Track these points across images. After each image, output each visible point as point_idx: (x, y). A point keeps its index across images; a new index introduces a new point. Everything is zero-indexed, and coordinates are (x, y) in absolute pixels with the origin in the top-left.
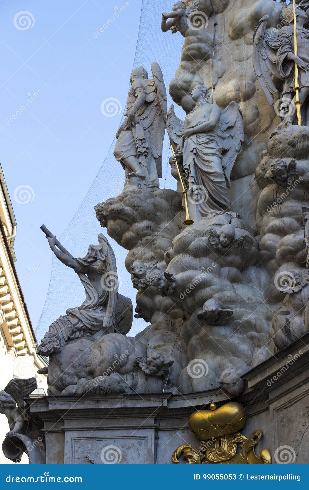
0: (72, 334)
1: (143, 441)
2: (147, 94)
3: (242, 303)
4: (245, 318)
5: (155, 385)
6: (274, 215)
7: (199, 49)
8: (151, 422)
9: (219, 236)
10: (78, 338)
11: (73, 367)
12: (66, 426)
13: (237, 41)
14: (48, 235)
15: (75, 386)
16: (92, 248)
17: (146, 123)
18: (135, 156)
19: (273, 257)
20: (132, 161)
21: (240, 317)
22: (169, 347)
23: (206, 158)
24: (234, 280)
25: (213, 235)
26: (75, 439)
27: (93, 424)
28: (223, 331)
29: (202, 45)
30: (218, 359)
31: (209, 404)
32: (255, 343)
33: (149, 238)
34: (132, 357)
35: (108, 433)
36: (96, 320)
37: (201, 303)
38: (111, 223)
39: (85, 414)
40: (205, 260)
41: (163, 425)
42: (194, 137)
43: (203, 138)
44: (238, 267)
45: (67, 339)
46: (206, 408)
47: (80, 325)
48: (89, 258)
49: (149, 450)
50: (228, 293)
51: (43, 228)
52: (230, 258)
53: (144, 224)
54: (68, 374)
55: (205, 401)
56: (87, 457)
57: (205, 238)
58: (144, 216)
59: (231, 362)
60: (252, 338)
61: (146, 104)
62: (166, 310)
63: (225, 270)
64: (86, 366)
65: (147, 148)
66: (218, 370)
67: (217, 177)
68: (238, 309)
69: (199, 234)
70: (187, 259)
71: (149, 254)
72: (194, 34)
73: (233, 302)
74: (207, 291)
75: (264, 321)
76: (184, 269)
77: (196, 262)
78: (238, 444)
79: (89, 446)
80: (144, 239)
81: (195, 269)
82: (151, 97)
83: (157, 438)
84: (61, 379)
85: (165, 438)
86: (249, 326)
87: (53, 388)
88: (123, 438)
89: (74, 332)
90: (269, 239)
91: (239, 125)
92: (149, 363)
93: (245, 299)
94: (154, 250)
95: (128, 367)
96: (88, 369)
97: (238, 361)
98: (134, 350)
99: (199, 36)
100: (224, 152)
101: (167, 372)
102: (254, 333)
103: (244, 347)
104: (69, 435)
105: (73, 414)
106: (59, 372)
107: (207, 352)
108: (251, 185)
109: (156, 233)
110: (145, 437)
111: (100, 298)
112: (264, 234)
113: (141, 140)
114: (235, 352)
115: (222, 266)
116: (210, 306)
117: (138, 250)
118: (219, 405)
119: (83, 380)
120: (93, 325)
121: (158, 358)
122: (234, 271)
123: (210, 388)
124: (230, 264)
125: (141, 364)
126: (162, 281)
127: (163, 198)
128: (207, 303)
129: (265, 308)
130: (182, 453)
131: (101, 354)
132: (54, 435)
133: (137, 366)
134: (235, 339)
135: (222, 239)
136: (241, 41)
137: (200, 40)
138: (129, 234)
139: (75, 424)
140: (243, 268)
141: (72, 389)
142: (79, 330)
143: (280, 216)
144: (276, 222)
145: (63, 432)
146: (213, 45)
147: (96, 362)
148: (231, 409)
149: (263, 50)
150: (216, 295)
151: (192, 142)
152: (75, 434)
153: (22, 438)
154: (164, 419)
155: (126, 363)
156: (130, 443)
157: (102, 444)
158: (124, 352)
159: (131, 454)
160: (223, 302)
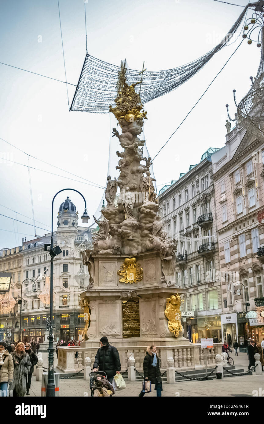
4: (137, 240)
5: (116, 252)
7: (124, 175)
8: (116, 260)
13: (133, 174)
14: (94, 217)
17: (112, 191)
19: (143, 228)
20: (110, 200)
21: (136, 240)
22: (119, 244)
23: (130, 205)
24: (135, 232)
27: (105, 260)
28: (132, 242)
29: (125, 174)
30: (131, 248)
34: (112, 246)
35: (108, 262)
37: (129, 237)
39: (103, 258)
40: (130, 228)
46: (128, 258)
47: (100, 238)
49: (116, 266)
50: (134, 235)
51: (93, 216)
53: (113, 216)
54: (99, 249)
55: (128, 256)
56: (104, 266)
57: (131, 224)
58: (113, 214)
59: (133, 249)
60: (138, 244)
61: (113, 187)
65: (113, 197)
66: (131, 250)
67: (132, 210)
69: (129, 223)
70: (126, 227)
71: (114, 222)
72: (123, 171)
73: (135, 237)
74: (130, 234)
75: (141, 241)
76: (126, 229)
77: (128, 228)
78: (135, 266)
79: (104, 264)
80: (113, 219)
81: (128, 230)
82: (114, 185)
83: (117, 263)
85: (119, 263)
86: (138, 242)
87: (95, 251)
89: (99, 239)
90: (143, 224)
92: (116, 247)
93: (137, 236)
96: (103, 248)
97: (136, 249)
102: (138, 243)
103: (136, 246)
105: (101, 258)
106: (97, 248)
107: (128, 246)
109: (116, 218)
110: (115, 263)
111: (104, 232)
114: (134, 247)
115: (133, 229)
116: (131, 238)
117: (112, 221)
118: (131, 258)
119: (102, 250)
123: (128, 253)
125: (114, 247)
126: (121, 231)
127: (117, 210)
128: (130, 237)
129: (141, 238)
130: (122, 266)
131: (106, 245)
132: (96, 261)
134: (135, 244)
136: (134, 175)
137: (125, 173)
138: (110, 217)
139: (101, 260)
140: (136, 229)
141: (101, 252)
143: (145, 220)
144: (144, 221)
145: (98, 261)
146: (127, 174)
148: (134, 259)
150: (132, 235)
152: (101, 262)
153: (90, 262)
154: (119, 259)
155: (111, 247)
156: (112, 264)
157: (106, 264)
158: (111, 245)
159: (112, 266)
160: (133, 237)
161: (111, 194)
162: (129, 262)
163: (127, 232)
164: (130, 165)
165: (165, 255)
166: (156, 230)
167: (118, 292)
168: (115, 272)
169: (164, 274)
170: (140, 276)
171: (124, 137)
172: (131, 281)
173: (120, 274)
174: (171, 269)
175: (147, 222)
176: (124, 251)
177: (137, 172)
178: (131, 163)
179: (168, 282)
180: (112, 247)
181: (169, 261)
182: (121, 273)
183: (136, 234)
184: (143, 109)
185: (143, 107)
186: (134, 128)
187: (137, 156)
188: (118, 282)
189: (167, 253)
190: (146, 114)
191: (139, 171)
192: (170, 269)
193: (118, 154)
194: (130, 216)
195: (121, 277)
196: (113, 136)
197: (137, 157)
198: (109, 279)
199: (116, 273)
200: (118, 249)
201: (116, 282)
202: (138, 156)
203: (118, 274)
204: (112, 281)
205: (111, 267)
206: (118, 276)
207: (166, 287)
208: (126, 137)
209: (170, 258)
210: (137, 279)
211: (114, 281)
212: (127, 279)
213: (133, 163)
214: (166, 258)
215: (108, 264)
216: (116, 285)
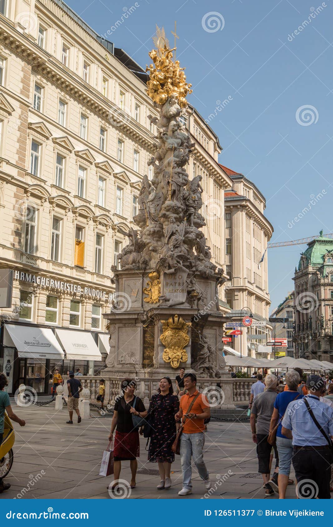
8: (141, 275)
10: (127, 254)
11: (124, 262)
21: (159, 250)
24: (157, 241)
27: (129, 276)
31: (152, 272)
34: (138, 259)
35: (132, 278)
40: (150, 237)
41: (144, 276)
42: (149, 203)
45: (124, 254)
49: (141, 282)
50: (155, 245)
56: (128, 284)
63: (155, 239)
64: (127, 262)
67: (153, 214)
73: (157, 246)
74: (150, 245)
77: (148, 237)
78: (158, 281)
79: (128, 282)
83: (143, 279)
87: (122, 268)
88: (135, 280)
89: (126, 252)
100: (158, 205)
101: (147, 262)
105: (124, 274)
110: (140, 279)
118: (154, 272)
119: (127, 266)
122: (157, 238)
124: (156, 237)
128: (150, 248)
133: (139, 262)
139: (125, 277)
141: (126, 268)
142: (128, 252)
145: (122, 278)
147: (130, 261)
150: (153, 245)
152: (125, 279)
156: (137, 281)
157: (131, 280)
158: (135, 258)
159: (137, 283)
163: (146, 241)
167: (135, 314)
168: (139, 290)
169: (168, 291)
172: (154, 301)
173: (146, 292)
174: (180, 285)
180: (137, 261)
183: (160, 243)
188: (143, 302)
189: (169, 263)
192: (177, 284)
195: (146, 296)
198: (133, 298)
199: (141, 291)
201: (141, 302)
203: (143, 292)
204: (136, 301)
205: (135, 284)
206: (143, 294)
207: (166, 307)
209: (172, 270)
210: (159, 298)
211: (139, 301)
212: (152, 298)
215: (133, 281)
216: (141, 306)
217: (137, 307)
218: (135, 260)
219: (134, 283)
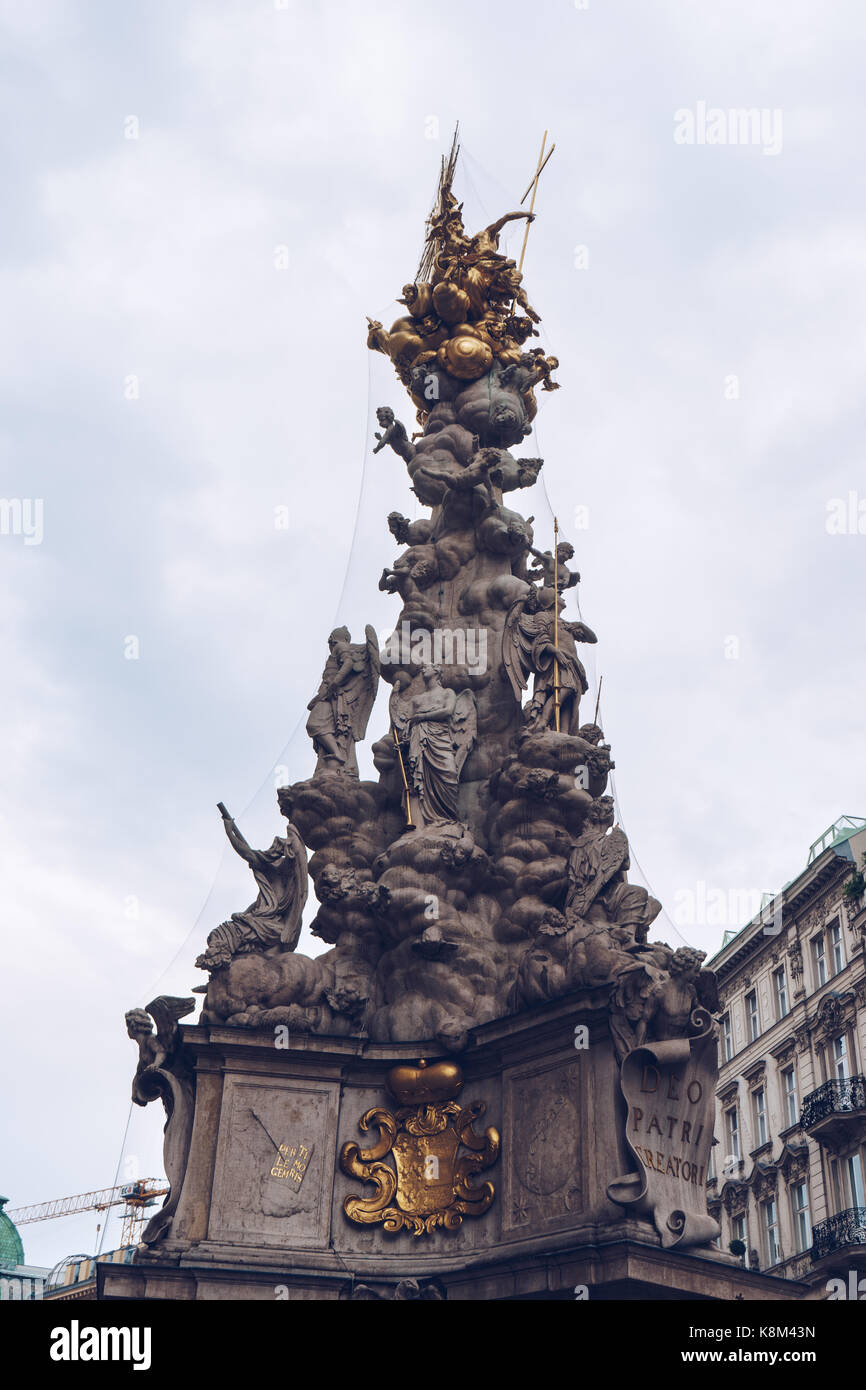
0: (240, 947)
1: (324, 1098)
2: (355, 661)
3: (468, 937)
4: (471, 956)
5: (342, 1025)
6: (520, 836)
7: (422, 619)
8: (337, 1073)
9: (454, 851)
10: (247, 952)
11: (243, 989)
12: (228, 1066)
13: (470, 618)
14: (225, 816)
15: (247, 1015)
16: (278, 841)
17: (350, 696)
18: (333, 734)
19: (512, 885)
20: (330, 740)
21: (465, 954)
22: (364, 980)
23: (439, 752)
24: (460, 907)
25: (447, 847)
26: (237, 1085)
27: (262, 1068)
28: (440, 967)
29: (427, 615)
30: (430, 1003)
31: (420, 1059)
32: (480, 989)
33: (346, 838)
34: (319, 986)
35: (281, 1083)
36: (273, 932)
37: (420, 930)
38: (298, 813)
40: (432, 879)
41: (351, 1079)
42: (425, 725)
43: (436, 728)
44: (465, 891)
45: (233, 951)
46: (414, 1064)
47: (253, 936)
48: (273, 853)
49: (332, 1111)
50: (453, 923)
51: (221, 807)
52: (461, 880)
53: (344, 820)
54: (237, 998)
55: (411, 1055)
56: (251, 1111)
57: (435, 851)
58: (345, 809)
59: (447, 1009)
60: (475, 982)
61: (352, 673)
62: (359, 932)
63: (452, 893)
64: (259, 990)
65: (349, 728)
66: (432, 1018)
67: (449, 777)
68: (463, 944)
69: (429, 845)
70: (409, 873)
71: (343, 858)
72: (418, 600)
73: (459, 934)
75: (493, 964)
76: (404, 884)
77: (420, 879)
78: (450, 1115)
79: (255, 1097)
80: (340, 839)
81: (418, 887)
82: (359, 667)
83: (342, 1095)
84: (226, 1003)
85: (351, 1096)
86: (475, 967)
87: (211, 1014)
88: (299, 1090)
89: (243, 944)
90: (512, 864)
91: (473, 718)
92: (339, 997)
93: (472, 932)
94: (349, 854)
95: (313, 998)
96: (260, 995)
97: (458, 1009)
98: (321, 978)
99: (424, 604)
100: (455, 747)
101: (360, 1012)
102: (479, 977)
103: (466, 993)
104: (229, 1079)
105: (236, 1051)
106: (225, 994)
107: (414, 993)
108: (479, 793)
109: (356, 834)
110: (327, 1093)
111: (279, 905)
112: (503, 855)
113: (343, 716)
114: (452, 996)
115: (449, 887)
116: (433, 935)
117: (331, 852)
118: (431, 1062)
119: (254, 1008)
120: (268, 938)
121: (354, 992)
122: (462, 895)
123: (415, 1038)
124: (459, 887)
125: (329, 996)
126: (374, 896)
127: (367, 791)
128: (428, 931)
129: (493, 947)
130: (373, 1118)
131: (282, 977)
132: (208, 1076)
134: (455, 981)
135: (458, 854)
137: (424, 609)
138: (322, 830)
139: (239, 1065)
140: (471, 894)
141: (244, 1018)
142: (250, 942)
143: (527, 837)
144: (522, 844)
145: (222, 1074)
147: (274, 987)
148: (447, 1070)
149: (515, 636)
150: (440, 923)
151: (422, 731)
152: (239, 1079)
153: (168, 1075)
154: (353, 1072)
155: (311, 993)
156: (307, 1098)
157: (271, 1095)
158: (310, 978)
159: (307, 1113)
160: (447, 932)
161: (341, 706)
162: (413, 1087)
163: (411, 898)
164: (456, 572)
165: (643, 1026)
166: (590, 879)
168: (320, 1152)
169: (642, 1156)
170: (480, 1181)
171: (431, 450)
172: (418, 1221)
173: (357, 1168)
174: (686, 1133)
175: (537, 844)
176: (390, 1022)
177: (492, 607)
178: (464, 563)
179: (663, 1219)
180: (317, 992)
181: (674, 1068)
182: (360, 1160)
183: (469, 923)
184: (537, 334)
185: (535, 326)
186: (486, 402)
187: (493, 520)
188: (338, 1222)
189: (659, 1005)
190: (553, 367)
191: (506, 599)
192: (678, 1131)
193: (399, 527)
194: (440, 813)
195: (356, 1189)
196: (376, 451)
197: (493, 528)
198: (278, 1196)
199: (330, 1159)
200: (352, 1010)
201: (325, 1222)
202: (499, 522)
203: (342, 1167)
204: (295, 1211)
205: (296, 1116)
206: (341, 1179)
207: (650, 1245)
208: (444, 445)
209: (679, 1046)
210: (462, 1207)
211: (312, 1215)
212: (394, 1203)
213: (473, 563)
214: (652, 1047)
215: (284, 1096)
216: (324, 1243)
217: (306, 1249)
218: (308, 986)
219: (287, 1105)
